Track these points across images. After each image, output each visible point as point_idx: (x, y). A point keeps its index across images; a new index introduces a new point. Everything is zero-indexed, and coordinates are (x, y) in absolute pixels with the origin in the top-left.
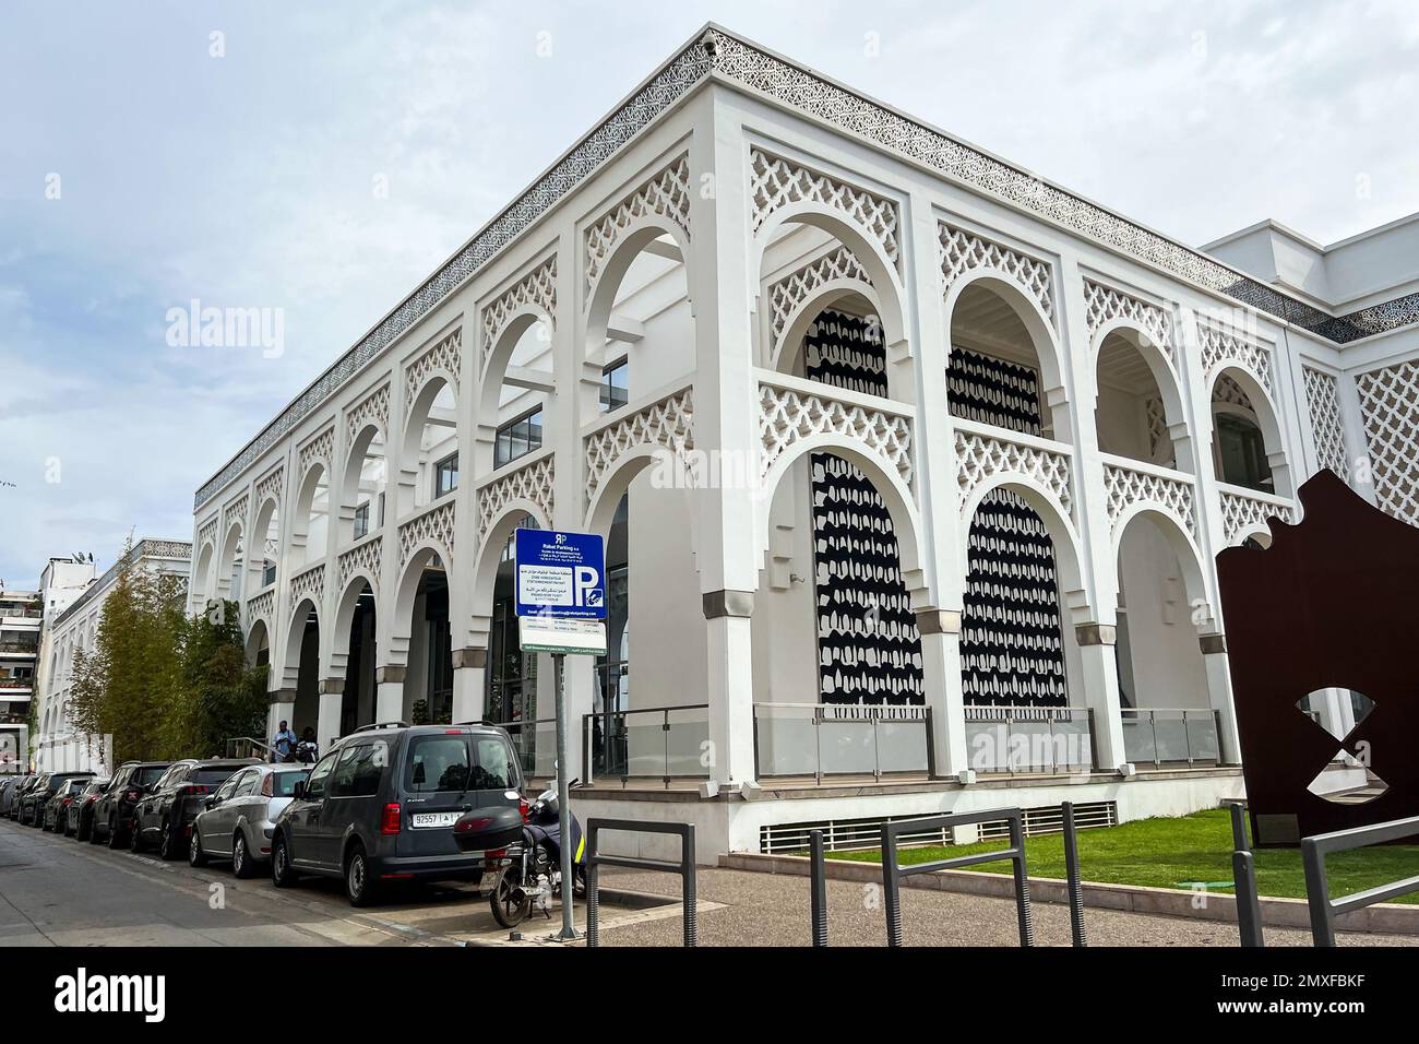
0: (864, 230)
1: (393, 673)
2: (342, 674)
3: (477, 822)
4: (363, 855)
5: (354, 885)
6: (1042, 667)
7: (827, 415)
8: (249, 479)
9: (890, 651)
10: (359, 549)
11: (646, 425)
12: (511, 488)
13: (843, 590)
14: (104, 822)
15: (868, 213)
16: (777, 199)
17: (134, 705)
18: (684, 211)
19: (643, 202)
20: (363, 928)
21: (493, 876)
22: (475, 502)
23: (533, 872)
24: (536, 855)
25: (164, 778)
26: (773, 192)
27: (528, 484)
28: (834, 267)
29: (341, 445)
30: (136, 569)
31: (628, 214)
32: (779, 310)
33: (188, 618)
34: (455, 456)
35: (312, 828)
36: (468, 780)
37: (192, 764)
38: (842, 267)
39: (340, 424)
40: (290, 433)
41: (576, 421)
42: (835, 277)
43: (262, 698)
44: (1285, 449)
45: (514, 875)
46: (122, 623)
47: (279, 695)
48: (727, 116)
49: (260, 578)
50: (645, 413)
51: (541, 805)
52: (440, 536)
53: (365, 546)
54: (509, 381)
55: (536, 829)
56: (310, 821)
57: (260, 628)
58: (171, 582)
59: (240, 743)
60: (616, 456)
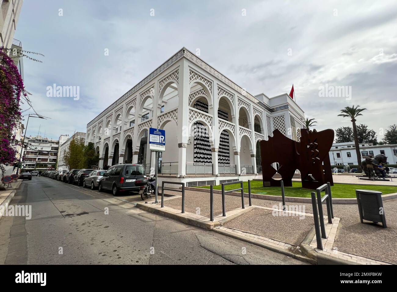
0: (206, 86)
1: (122, 155)
2: (113, 155)
3: (139, 181)
4: (116, 186)
5: (114, 192)
6: (227, 158)
7: (199, 115)
8: (97, 122)
9: (205, 155)
10: (116, 135)
11: (169, 115)
12: (144, 125)
13: (198, 145)
14: (68, 179)
15: (207, 83)
16: (193, 79)
17: (75, 159)
18: (178, 79)
19: (170, 77)
20: (116, 200)
21: (142, 191)
22: (138, 127)
23: (149, 190)
24: (149, 187)
25: (79, 172)
26: (193, 78)
27: (147, 124)
28: (200, 92)
29: (114, 117)
30: (76, 137)
31: (167, 79)
32: (191, 99)
33: (85, 145)
34: (134, 120)
35: (106, 181)
36: (136, 174)
37: (84, 170)
38: (202, 93)
39: (114, 114)
40: (105, 115)
41: (156, 115)
42: (200, 94)
43: (98, 159)
44: (263, 127)
45: (145, 191)
46: (73, 146)
47: (101, 159)
48: (186, 64)
49: (98, 139)
50: (166, 114)
51: (150, 178)
52: (131, 133)
53: (118, 134)
54: (144, 108)
55: (149, 182)
56: (106, 180)
57: (98, 147)
58: (82, 139)
59: (94, 166)
60: (163, 120)
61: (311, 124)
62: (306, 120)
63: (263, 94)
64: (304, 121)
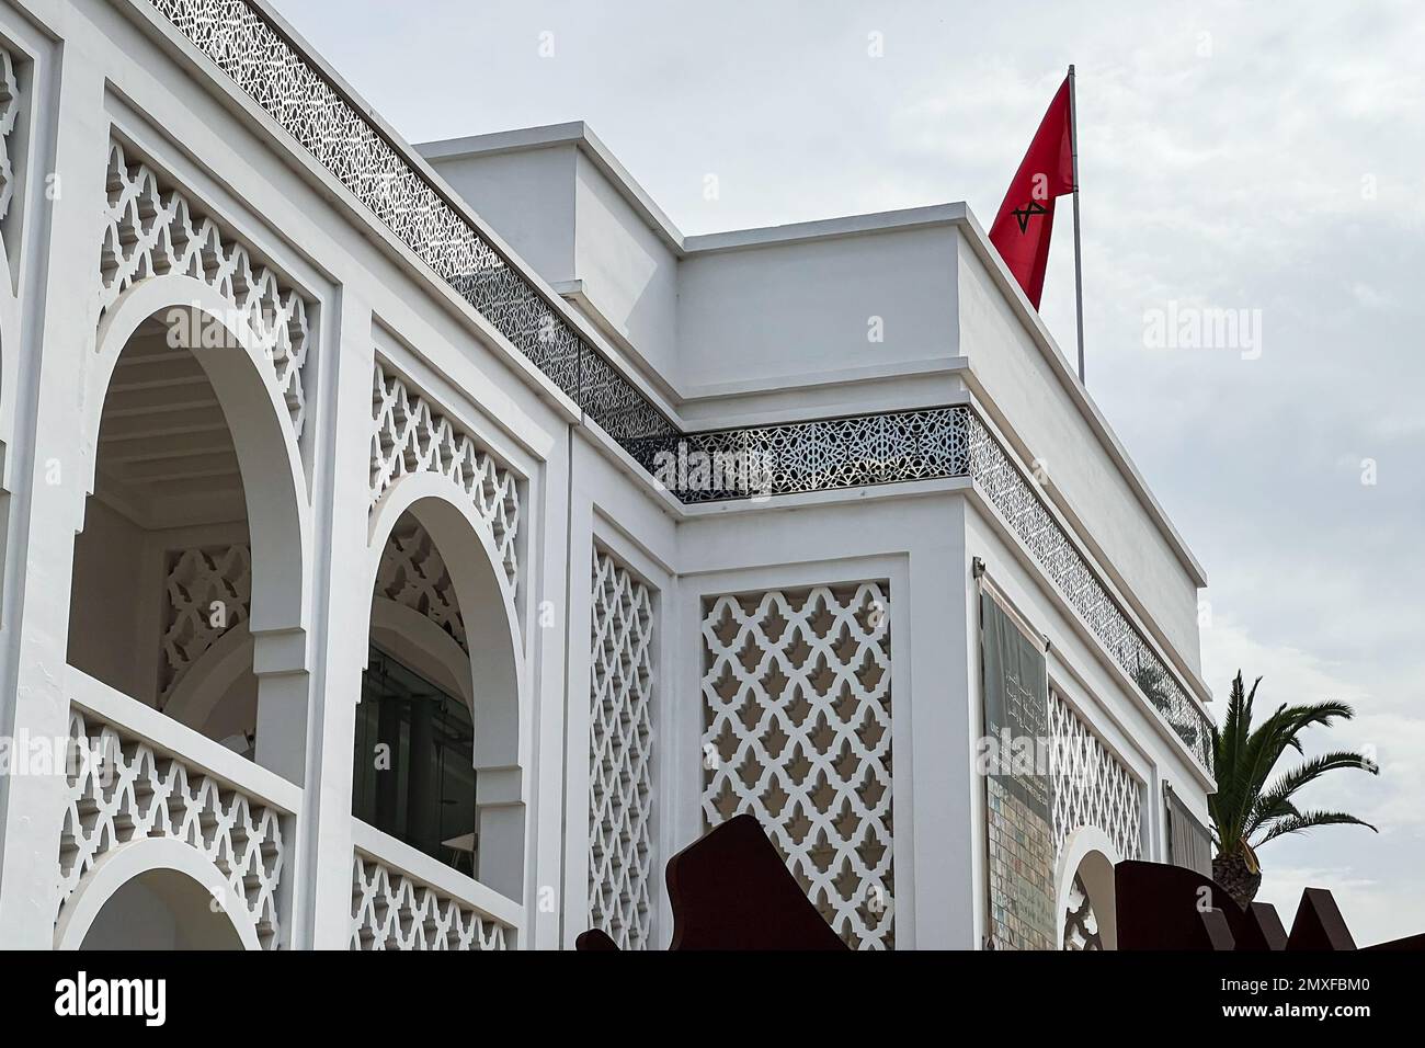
44: (524, 760)
61: (1293, 783)
62: (1219, 714)
63: (574, 146)
64: (1187, 717)
